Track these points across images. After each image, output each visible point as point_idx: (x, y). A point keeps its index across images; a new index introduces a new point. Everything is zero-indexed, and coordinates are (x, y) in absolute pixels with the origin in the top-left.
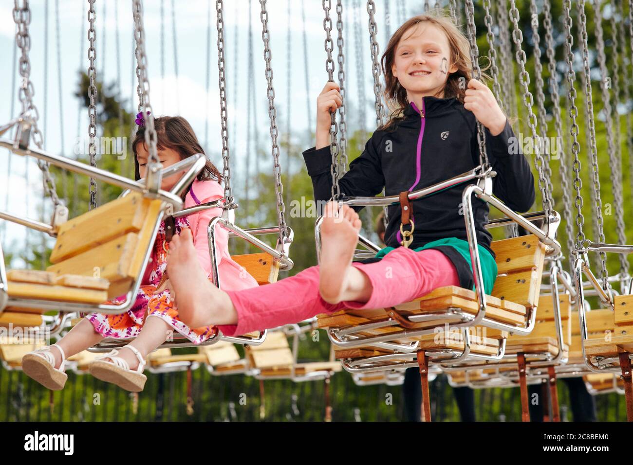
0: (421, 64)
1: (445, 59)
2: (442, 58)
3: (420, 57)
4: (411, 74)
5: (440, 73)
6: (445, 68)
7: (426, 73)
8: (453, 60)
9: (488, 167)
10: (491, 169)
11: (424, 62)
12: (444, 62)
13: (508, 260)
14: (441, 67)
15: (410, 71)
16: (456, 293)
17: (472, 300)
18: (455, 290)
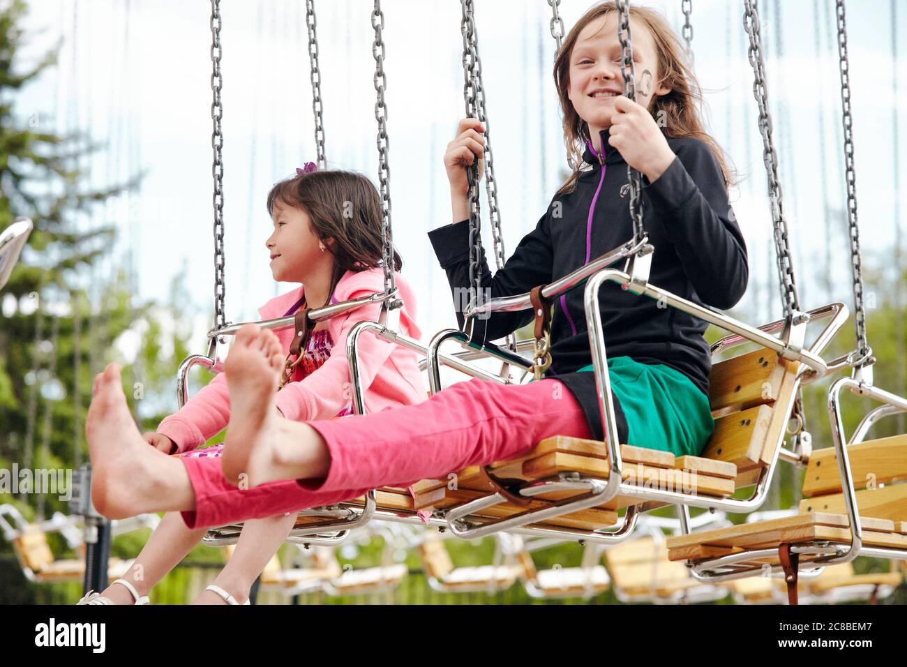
0: (607, 78)
1: (647, 72)
2: (643, 70)
3: (604, 67)
4: (591, 95)
6: (646, 88)
7: (614, 94)
8: (662, 72)
9: (643, 236)
10: (646, 239)
11: (612, 75)
12: (646, 77)
13: (738, 388)
14: (639, 85)
15: (591, 89)
16: (565, 447)
17: (603, 458)
18: (561, 442)
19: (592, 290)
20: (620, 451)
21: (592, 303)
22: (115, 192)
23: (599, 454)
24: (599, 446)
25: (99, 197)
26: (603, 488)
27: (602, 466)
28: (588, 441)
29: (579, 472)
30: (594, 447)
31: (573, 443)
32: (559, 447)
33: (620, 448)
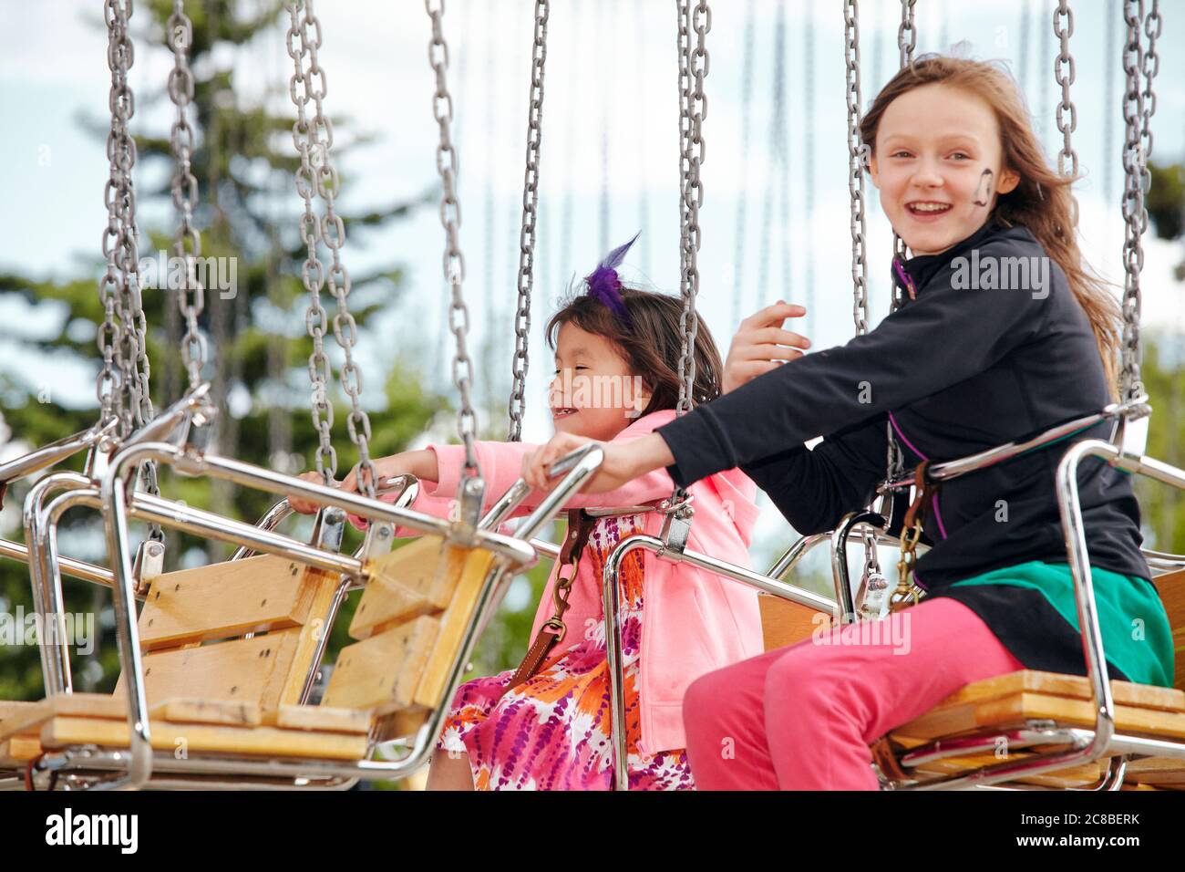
0: (933, 186)
1: (987, 171)
2: (983, 170)
5: (971, 207)
6: (985, 194)
11: (939, 182)
12: (987, 178)
14: (976, 193)
15: (909, 197)
16: (1035, 686)
17: (1087, 700)
18: (1030, 680)
19: (1068, 468)
20: (1111, 689)
21: (1068, 484)
22: (401, 211)
23: (1081, 694)
24: (1082, 684)
25: (373, 220)
26: (1087, 741)
27: (1087, 711)
28: (1066, 678)
29: (1055, 721)
30: (1073, 685)
31: (1045, 681)
32: (1026, 686)
33: (1111, 686)
